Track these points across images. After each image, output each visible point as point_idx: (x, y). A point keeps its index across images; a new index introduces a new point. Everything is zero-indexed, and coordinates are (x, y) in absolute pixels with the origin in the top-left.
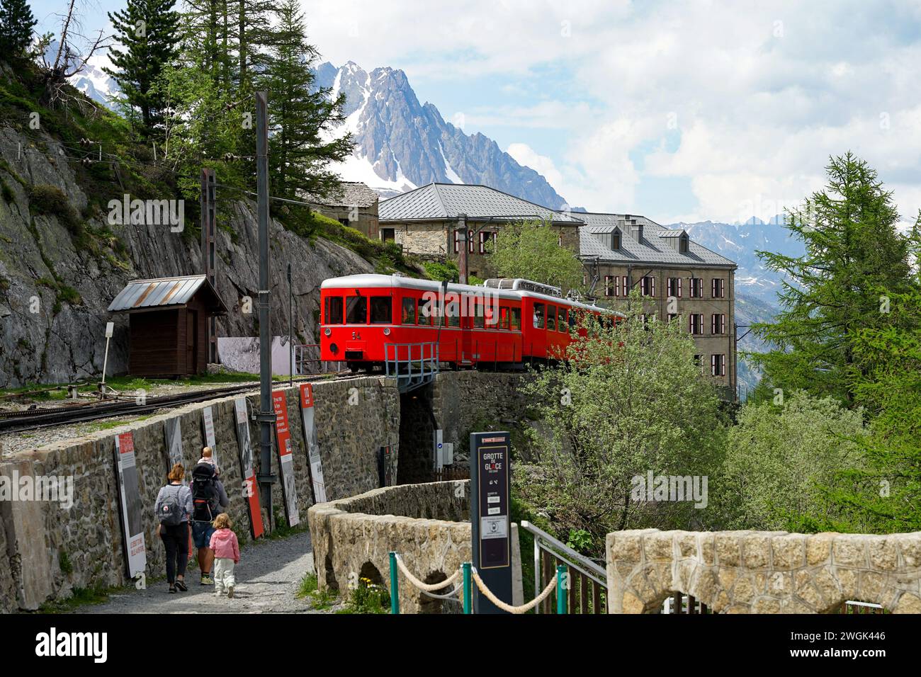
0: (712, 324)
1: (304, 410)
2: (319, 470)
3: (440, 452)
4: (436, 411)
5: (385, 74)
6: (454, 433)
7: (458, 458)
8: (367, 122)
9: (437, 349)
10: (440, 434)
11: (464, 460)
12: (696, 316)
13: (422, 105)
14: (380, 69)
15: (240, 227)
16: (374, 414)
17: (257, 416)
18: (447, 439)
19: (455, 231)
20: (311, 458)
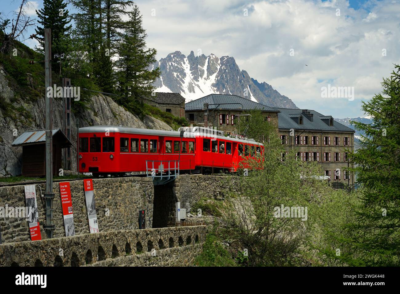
0: (344, 157)
1: (85, 192)
2: (95, 222)
3: (179, 213)
4: (177, 193)
5: (226, 59)
6: (188, 204)
7: (189, 216)
8: (219, 78)
9: (178, 164)
10: (179, 204)
11: (191, 217)
12: (337, 154)
13: (241, 71)
14: (224, 57)
15: (98, 108)
16: (137, 195)
17: (45, 195)
18: (183, 206)
19: (220, 115)
20: (89, 216)
